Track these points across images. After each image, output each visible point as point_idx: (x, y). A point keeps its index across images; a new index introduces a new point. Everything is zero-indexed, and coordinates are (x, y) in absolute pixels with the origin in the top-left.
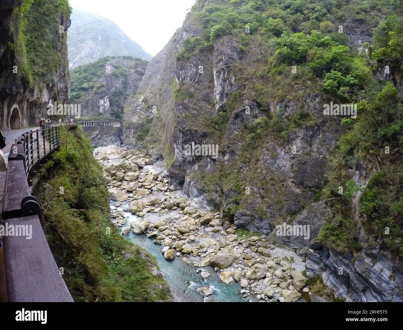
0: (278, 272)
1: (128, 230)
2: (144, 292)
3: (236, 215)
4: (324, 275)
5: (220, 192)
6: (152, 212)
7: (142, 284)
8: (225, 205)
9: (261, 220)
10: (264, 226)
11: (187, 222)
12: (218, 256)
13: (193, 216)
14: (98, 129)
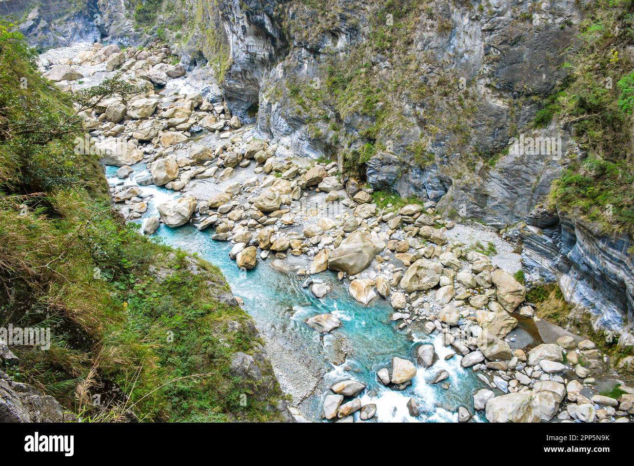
0: (465, 275)
1: (155, 222)
2: (204, 342)
3: (370, 163)
4: (565, 281)
5: (334, 120)
6: (201, 178)
7: (200, 325)
8: (346, 146)
9: (422, 170)
10: (429, 182)
11: (273, 188)
12: (341, 249)
13: (284, 175)
14: (34, 6)
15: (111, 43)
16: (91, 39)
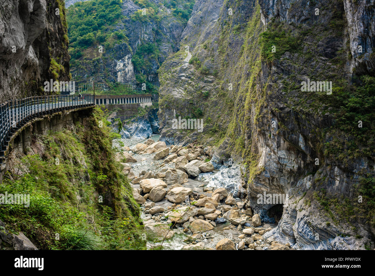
14: (115, 110)
15: (160, 140)
16: (146, 135)
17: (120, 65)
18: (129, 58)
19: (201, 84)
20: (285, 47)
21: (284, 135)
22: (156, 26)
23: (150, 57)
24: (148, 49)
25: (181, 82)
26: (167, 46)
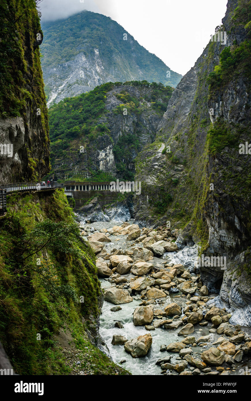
14: (96, 195)
15: (134, 223)
16: (124, 219)
17: (102, 155)
18: (110, 148)
19: (172, 173)
20: (225, 143)
21: (223, 216)
22: (136, 118)
23: (130, 147)
24: (129, 140)
25: (154, 171)
26: (146, 137)
